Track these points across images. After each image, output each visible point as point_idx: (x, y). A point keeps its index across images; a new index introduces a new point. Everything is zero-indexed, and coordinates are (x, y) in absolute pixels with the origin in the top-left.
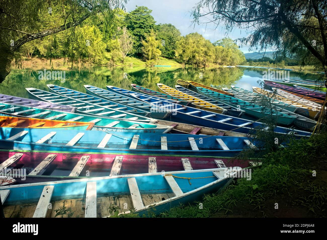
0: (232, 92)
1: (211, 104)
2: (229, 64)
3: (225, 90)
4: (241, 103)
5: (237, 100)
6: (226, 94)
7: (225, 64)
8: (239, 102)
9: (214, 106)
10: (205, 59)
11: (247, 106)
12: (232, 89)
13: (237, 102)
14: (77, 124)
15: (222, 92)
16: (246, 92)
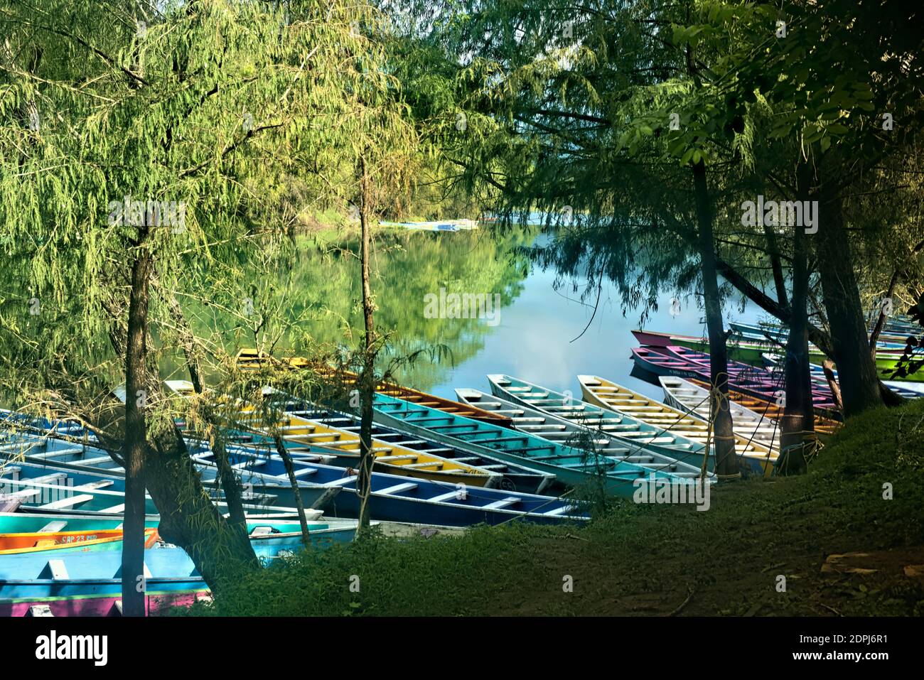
0: (498, 408)
1: (440, 460)
2: (438, 208)
3: (471, 399)
4: (540, 449)
5: (525, 440)
6: (477, 414)
7: (417, 212)
8: (532, 444)
9: (455, 466)
10: (295, 187)
11: (560, 457)
12: (496, 391)
13: (525, 446)
14: (100, 535)
15: (461, 409)
16: (551, 403)
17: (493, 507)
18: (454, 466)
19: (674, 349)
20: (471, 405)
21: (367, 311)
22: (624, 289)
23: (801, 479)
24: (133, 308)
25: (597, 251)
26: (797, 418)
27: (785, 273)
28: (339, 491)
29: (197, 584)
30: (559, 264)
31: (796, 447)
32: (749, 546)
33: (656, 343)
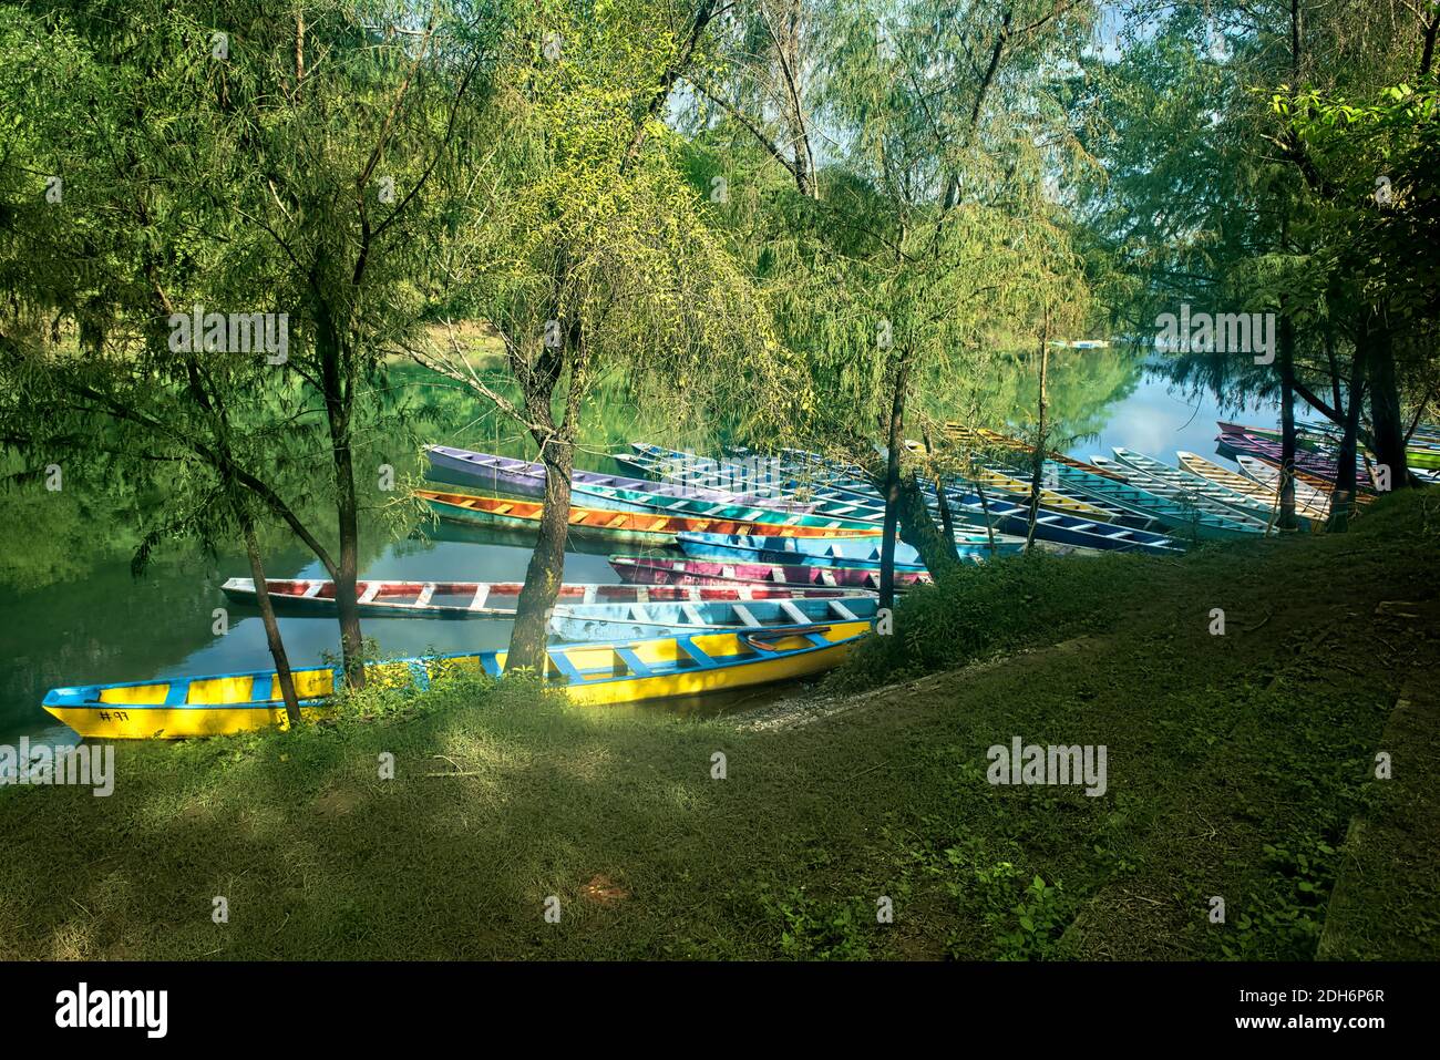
0: (1119, 470)
1: (1078, 503)
2: (1081, 332)
3: (1100, 463)
4: (1148, 500)
5: (1137, 493)
6: (1103, 474)
7: (1066, 335)
8: (1142, 496)
11: (1162, 507)
12: (1118, 459)
13: (1136, 499)
14: (861, 533)
15: (1092, 469)
16: (1156, 470)
17: (1112, 536)
18: (1087, 507)
19: (1248, 437)
20: (1100, 467)
21: (1042, 406)
22: (1221, 397)
23: (1344, 536)
24: (896, 400)
25: (1201, 369)
26: (1344, 493)
27: (1342, 389)
28: (1009, 518)
29: (919, 568)
30: (1172, 377)
31: (1341, 513)
32: (1309, 585)
33: (1236, 431)
